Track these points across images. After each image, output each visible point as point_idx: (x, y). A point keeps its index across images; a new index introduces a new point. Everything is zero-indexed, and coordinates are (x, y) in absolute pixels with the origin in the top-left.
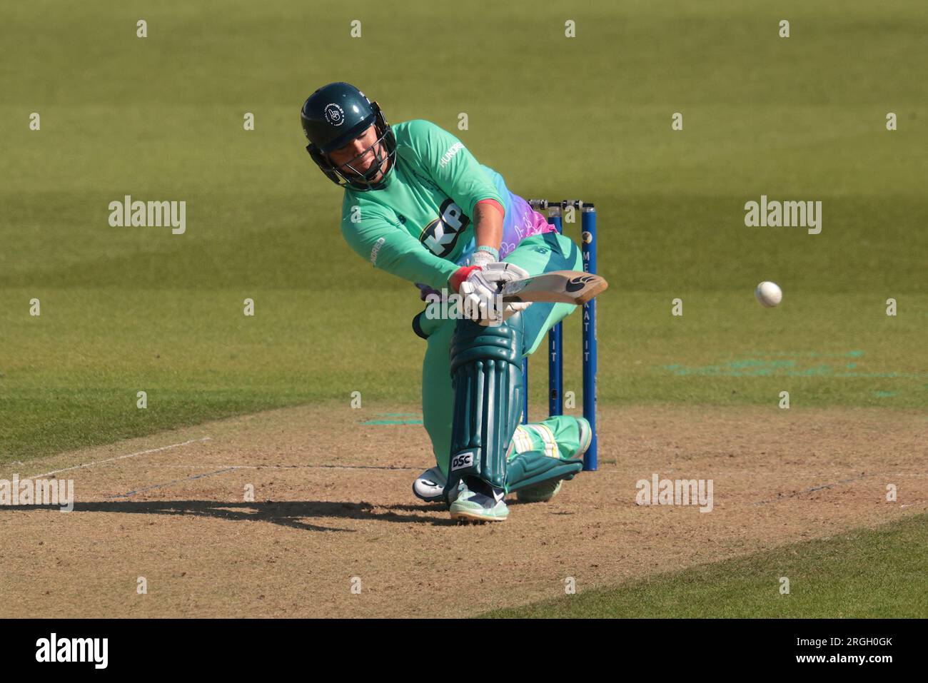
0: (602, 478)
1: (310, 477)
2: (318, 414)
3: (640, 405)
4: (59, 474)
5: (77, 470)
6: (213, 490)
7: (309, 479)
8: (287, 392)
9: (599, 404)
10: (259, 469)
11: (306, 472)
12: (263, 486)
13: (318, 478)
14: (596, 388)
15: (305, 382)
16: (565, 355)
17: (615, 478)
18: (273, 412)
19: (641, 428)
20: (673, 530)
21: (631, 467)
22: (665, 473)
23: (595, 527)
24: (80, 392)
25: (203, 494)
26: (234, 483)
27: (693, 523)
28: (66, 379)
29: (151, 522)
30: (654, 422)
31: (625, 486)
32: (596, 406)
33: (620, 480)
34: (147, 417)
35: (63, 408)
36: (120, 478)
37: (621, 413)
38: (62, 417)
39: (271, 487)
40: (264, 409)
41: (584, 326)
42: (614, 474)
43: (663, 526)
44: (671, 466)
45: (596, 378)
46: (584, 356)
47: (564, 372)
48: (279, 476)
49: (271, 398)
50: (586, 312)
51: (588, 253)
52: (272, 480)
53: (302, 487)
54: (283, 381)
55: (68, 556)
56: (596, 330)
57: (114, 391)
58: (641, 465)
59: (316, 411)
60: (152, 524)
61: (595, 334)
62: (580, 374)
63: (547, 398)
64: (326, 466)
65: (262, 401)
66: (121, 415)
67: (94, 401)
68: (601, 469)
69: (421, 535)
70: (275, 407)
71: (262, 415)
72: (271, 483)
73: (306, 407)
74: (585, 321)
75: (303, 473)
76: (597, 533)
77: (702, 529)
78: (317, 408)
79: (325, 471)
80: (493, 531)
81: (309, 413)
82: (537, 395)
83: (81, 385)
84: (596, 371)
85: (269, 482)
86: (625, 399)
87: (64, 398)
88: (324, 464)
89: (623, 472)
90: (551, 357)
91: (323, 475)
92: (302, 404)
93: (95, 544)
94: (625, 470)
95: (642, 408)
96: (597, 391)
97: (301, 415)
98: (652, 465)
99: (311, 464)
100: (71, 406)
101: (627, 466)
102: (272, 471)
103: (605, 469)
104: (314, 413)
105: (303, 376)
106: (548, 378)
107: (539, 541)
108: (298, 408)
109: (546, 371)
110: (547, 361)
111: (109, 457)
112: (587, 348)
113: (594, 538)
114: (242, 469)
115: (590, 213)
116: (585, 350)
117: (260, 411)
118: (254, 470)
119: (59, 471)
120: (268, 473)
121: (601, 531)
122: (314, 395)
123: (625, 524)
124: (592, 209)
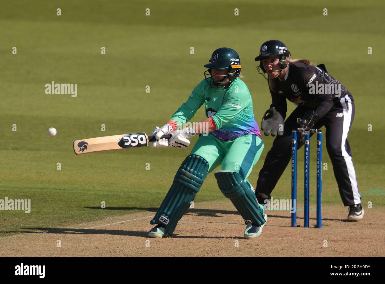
0: (323, 231)
1: (217, 227)
2: (220, 204)
3: (337, 205)
4: (125, 222)
5: (131, 221)
6: (181, 230)
7: (216, 227)
8: (209, 195)
9: (322, 204)
10: (198, 223)
11: (215, 225)
12: (199, 229)
13: (220, 227)
14: (321, 198)
15: (215, 192)
16: (310, 186)
17: (328, 231)
18: (203, 203)
19: (338, 213)
20: (349, 251)
21: (334, 227)
22: (346, 230)
23: (321, 249)
24: (133, 192)
25: (177, 231)
26: (189, 228)
27: (356, 249)
28: (128, 187)
29: (158, 241)
30: (343, 211)
31: (331, 234)
32: (321, 204)
33: (330, 232)
34: (157, 203)
35: (126, 198)
36: (147, 225)
37: (331, 207)
38: (126, 201)
39: (203, 230)
40: (200, 201)
41: (317, 175)
42: (328, 230)
43: (345, 249)
44: (349, 228)
45: (321, 194)
46: (317, 186)
47: (310, 191)
48: (205, 226)
49: (203, 197)
50: (318, 170)
51: (319, 148)
52: (203, 228)
53: (214, 230)
54: (207, 191)
55: (128, 252)
56: (321, 177)
57: (145, 192)
58: (337, 227)
59: (219, 203)
60: (159, 242)
61: (321, 178)
62: (316, 192)
63: (304, 201)
64: (223, 223)
65: (200, 198)
66: (148, 201)
67: (138, 196)
68: (323, 227)
69: (257, 250)
70: (204, 201)
71: (199, 203)
72: (203, 229)
73: (215, 201)
74: (318, 173)
75: (214, 225)
76: (321, 251)
77: (359, 251)
78: (219, 201)
79: (222, 225)
80: (283, 249)
81: (216, 203)
82: (300, 200)
83: (133, 190)
84: (321, 192)
85: (202, 228)
86: (332, 202)
87: (127, 195)
88: (222, 222)
89: (331, 229)
90: (305, 186)
91: (222, 226)
92: (214, 200)
93: (138, 248)
94: (332, 228)
95: (338, 206)
96: (322, 199)
97: (214, 204)
98: (342, 227)
99: (217, 222)
100: (129, 197)
101: (333, 227)
102: (203, 224)
103: (325, 228)
104: (218, 203)
105: (215, 190)
106: (304, 193)
107: (300, 253)
108: (213, 201)
109: (303, 191)
110: (303, 187)
111: (143, 217)
112: (318, 183)
113: (320, 253)
114: (191, 223)
115: (320, 134)
116: (317, 184)
117: (199, 202)
118: (196, 223)
119: (125, 221)
120: (201, 225)
121: (323, 250)
122: (219, 197)
123: (331, 248)
124: (321, 132)
